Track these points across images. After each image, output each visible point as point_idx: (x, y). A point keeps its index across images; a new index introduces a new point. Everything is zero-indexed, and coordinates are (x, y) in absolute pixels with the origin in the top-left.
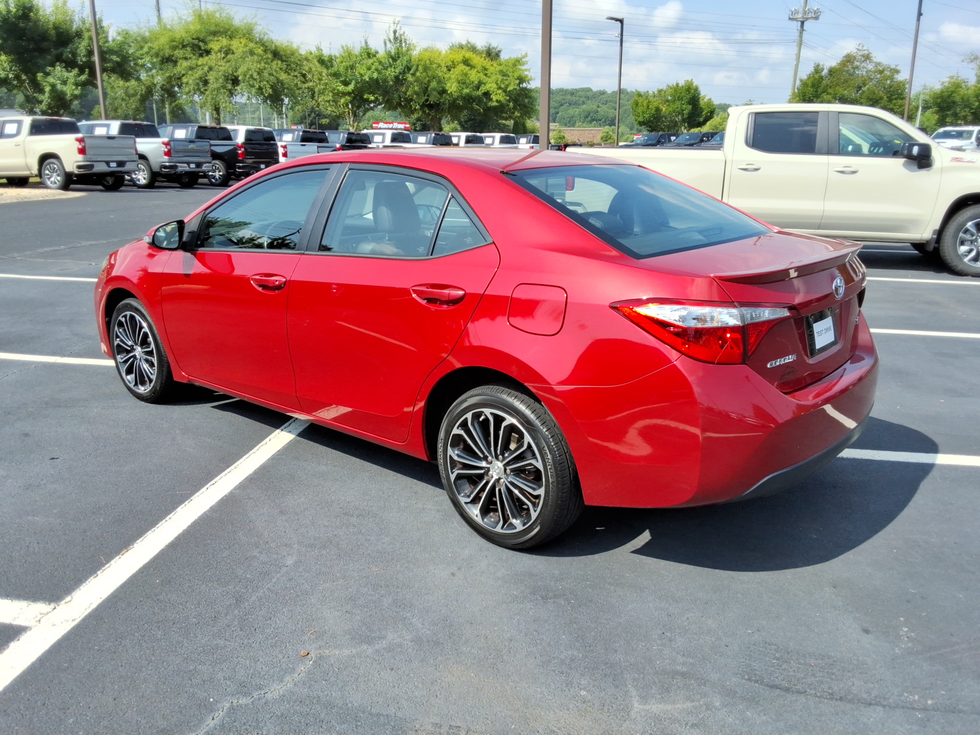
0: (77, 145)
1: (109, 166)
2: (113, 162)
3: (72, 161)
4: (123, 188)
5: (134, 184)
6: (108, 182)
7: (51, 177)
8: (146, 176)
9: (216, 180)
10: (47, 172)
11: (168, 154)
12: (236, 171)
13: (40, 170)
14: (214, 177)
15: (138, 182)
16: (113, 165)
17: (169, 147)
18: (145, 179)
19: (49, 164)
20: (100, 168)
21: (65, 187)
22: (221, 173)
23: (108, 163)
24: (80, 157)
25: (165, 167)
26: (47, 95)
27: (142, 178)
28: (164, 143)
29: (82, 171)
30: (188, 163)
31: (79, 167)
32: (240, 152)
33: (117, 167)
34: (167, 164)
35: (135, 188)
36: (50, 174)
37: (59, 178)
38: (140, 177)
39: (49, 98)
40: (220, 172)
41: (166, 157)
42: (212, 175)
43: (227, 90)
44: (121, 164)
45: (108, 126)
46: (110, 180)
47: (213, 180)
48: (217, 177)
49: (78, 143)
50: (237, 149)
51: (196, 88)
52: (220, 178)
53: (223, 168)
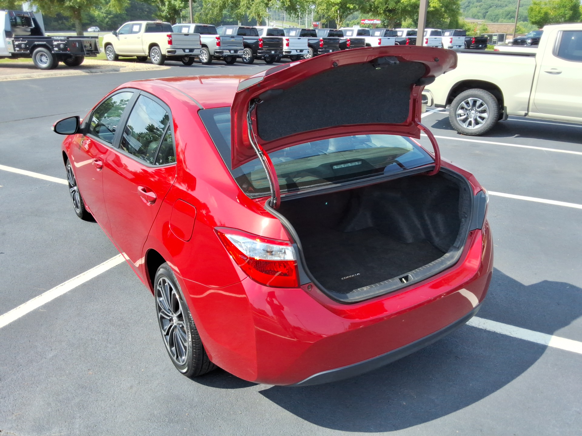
0: (167, 39)
1: (185, 52)
2: (187, 49)
3: (165, 48)
4: (194, 64)
5: (200, 62)
6: (186, 61)
7: (155, 57)
8: (207, 57)
9: (247, 60)
10: (153, 54)
11: (218, 44)
12: (257, 55)
13: (149, 53)
14: (245, 59)
15: (202, 61)
16: (187, 51)
17: (219, 40)
18: (206, 59)
19: (154, 49)
20: (180, 53)
21: (162, 63)
22: (249, 56)
23: (184, 50)
24: (169, 46)
25: (217, 52)
26: (166, 7)
27: (205, 58)
28: (217, 38)
29: (170, 54)
30: (230, 50)
31: (169, 52)
32: (260, 43)
33: (189, 52)
34: (218, 50)
35: (200, 65)
36: (154, 55)
37: (158, 58)
38: (204, 58)
39: (167, 9)
40: (249, 55)
41: (218, 47)
42: (244, 57)
43: (264, 3)
44: (191, 50)
45: (189, 27)
46: (187, 59)
47: (245, 60)
48: (247, 58)
49: (168, 38)
50: (258, 42)
51: (248, 2)
52: (248, 59)
53: (251, 54)
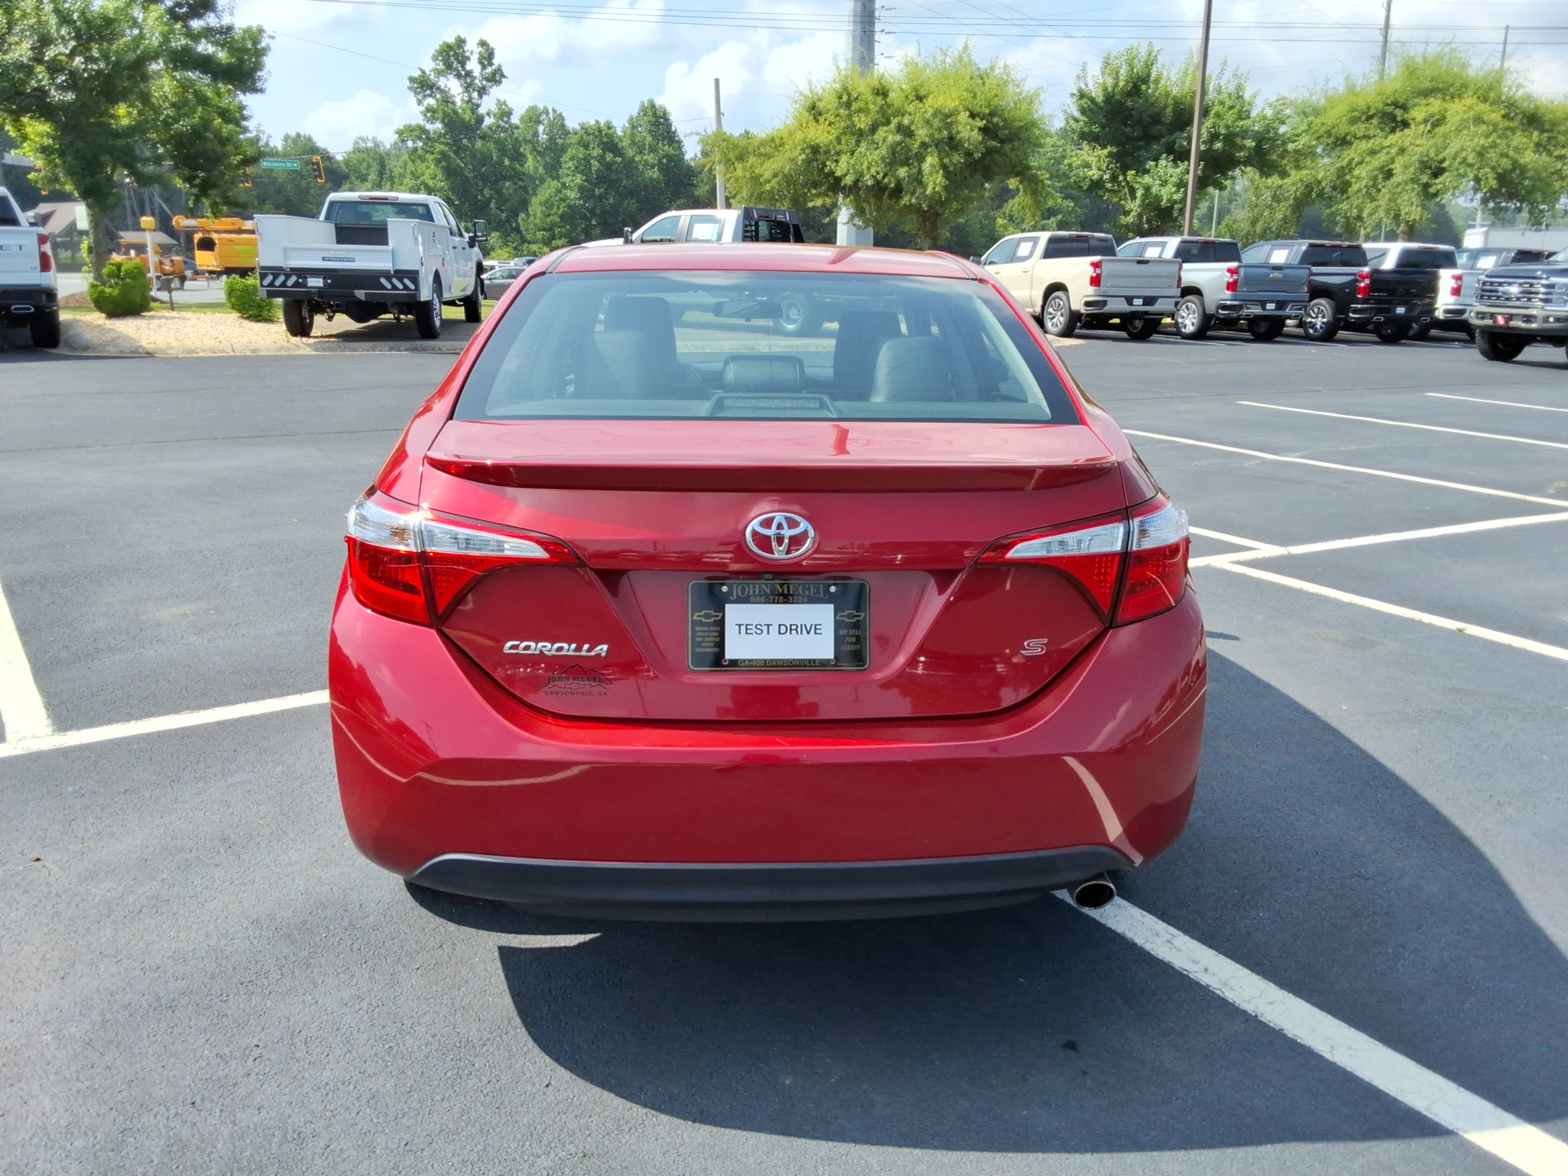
0: (1090, 272)
1: (1130, 304)
2: (1137, 297)
3: (1080, 295)
4: (1155, 337)
5: (1177, 332)
6: (1136, 328)
7: (1053, 318)
8: (1195, 321)
9: (1316, 330)
10: (1051, 310)
11: (1231, 286)
12: (1348, 316)
13: (1043, 307)
14: (1313, 326)
15: (1183, 330)
16: (1138, 302)
17: (1235, 277)
18: (1193, 324)
19: (1054, 299)
20: (1117, 305)
21: (1067, 333)
22: (1325, 320)
23: (1129, 300)
24: (1091, 290)
25: (1224, 307)
28: (1230, 271)
29: (1091, 310)
30: (1263, 304)
31: (1088, 304)
32: (1362, 285)
33: (1144, 305)
34: (1228, 303)
35: (1178, 339)
36: (1053, 312)
37: (1062, 319)
38: (1188, 322)
40: (1323, 317)
41: (1229, 293)
42: (1311, 322)
44: (1149, 301)
45: (1163, 245)
46: (1138, 324)
47: (1311, 331)
48: (1318, 326)
49: (1092, 269)
50: (1356, 281)
52: (1321, 328)
53: (1330, 314)
